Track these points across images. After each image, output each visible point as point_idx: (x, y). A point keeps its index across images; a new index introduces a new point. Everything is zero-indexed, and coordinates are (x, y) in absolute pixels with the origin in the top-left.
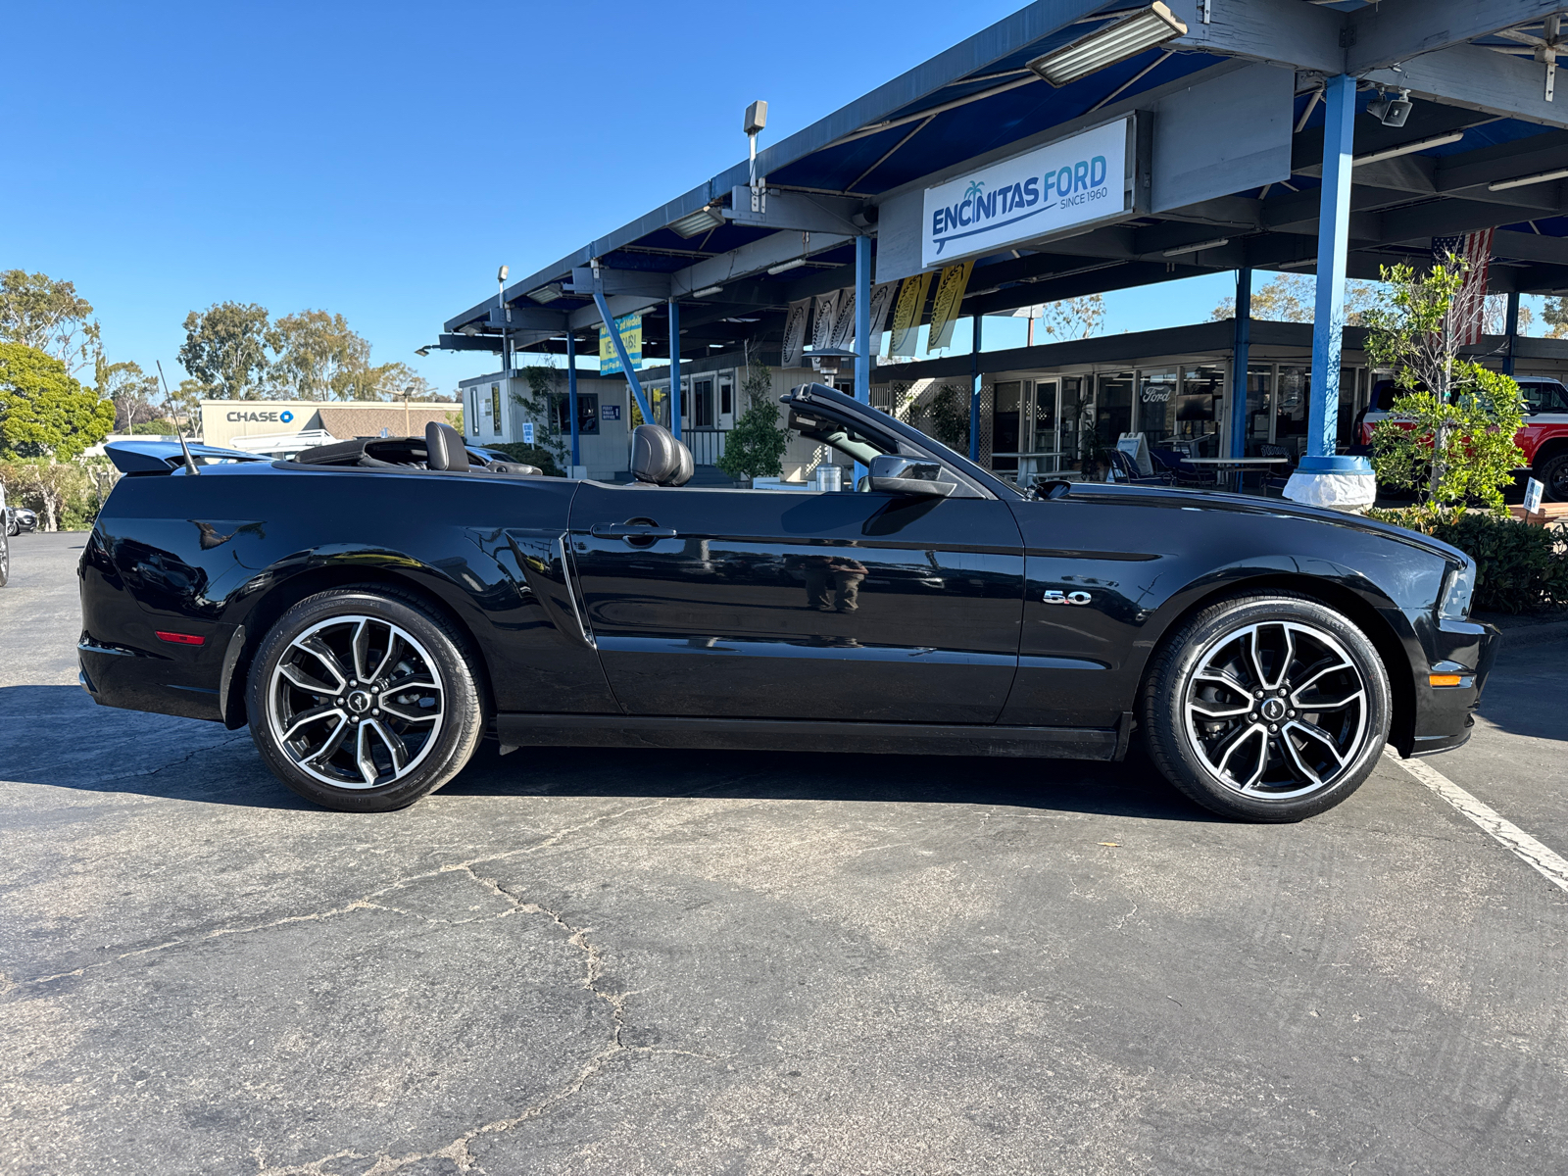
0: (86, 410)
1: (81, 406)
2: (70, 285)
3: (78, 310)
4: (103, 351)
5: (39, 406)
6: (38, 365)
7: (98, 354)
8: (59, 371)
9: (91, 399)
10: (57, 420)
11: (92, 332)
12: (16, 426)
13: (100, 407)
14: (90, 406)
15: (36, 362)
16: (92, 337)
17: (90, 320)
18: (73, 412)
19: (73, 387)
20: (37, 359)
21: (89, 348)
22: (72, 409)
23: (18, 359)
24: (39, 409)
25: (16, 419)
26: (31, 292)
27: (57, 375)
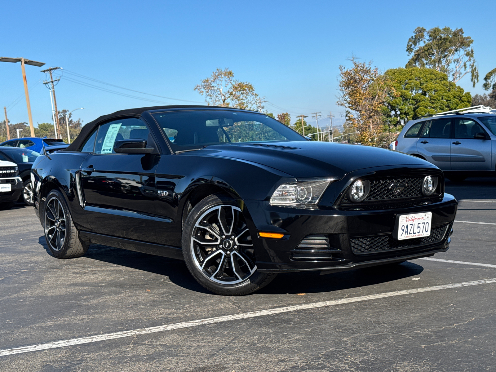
0: (457, 99)
1: (454, 97)
2: (461, 30)
3: (465, 43)
4: (475, 64)
5: (433, 100)
6: (434, 78)
7: (473, 66)
8: (444, 79)
9: (459, 93)
10: (442, 106)
11: (470, 54)
12: (422, 111)
13: (464, 96)
14: (459, 96)
15: (433, 76)
16: (470, 57)
17: (469, 49)
18: (450, 101)
19: (451, 87)
20: (434, 74)
21: (468, 64)
22: (449, 99)
23: (425, 76)
24: (433, 101)
25: (423, 107)
26: (443, 37)
27: (443, 82)
